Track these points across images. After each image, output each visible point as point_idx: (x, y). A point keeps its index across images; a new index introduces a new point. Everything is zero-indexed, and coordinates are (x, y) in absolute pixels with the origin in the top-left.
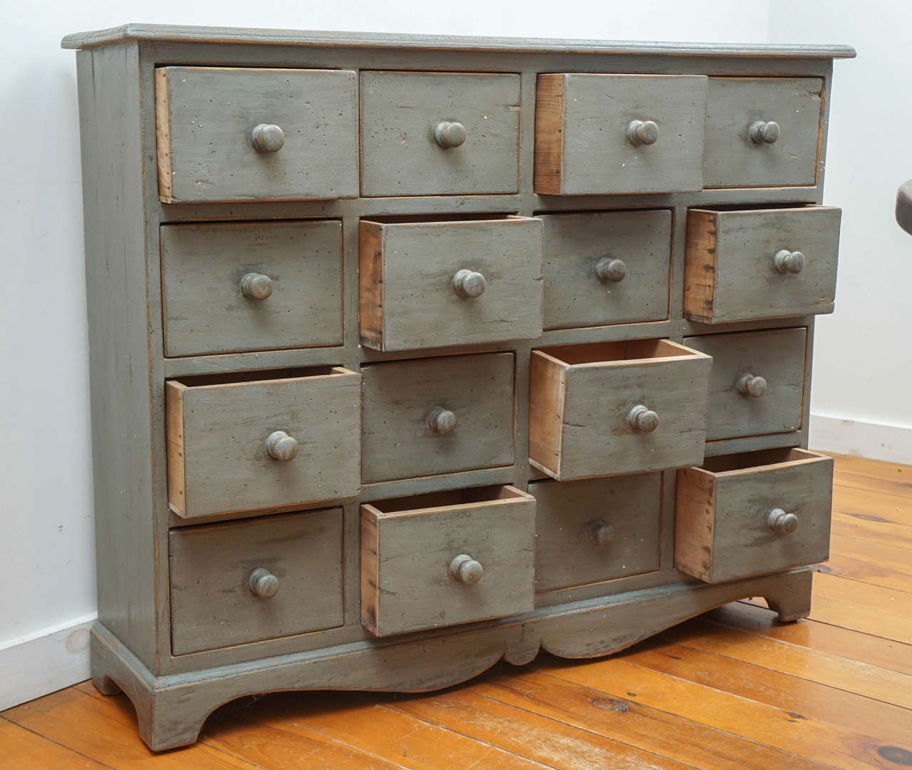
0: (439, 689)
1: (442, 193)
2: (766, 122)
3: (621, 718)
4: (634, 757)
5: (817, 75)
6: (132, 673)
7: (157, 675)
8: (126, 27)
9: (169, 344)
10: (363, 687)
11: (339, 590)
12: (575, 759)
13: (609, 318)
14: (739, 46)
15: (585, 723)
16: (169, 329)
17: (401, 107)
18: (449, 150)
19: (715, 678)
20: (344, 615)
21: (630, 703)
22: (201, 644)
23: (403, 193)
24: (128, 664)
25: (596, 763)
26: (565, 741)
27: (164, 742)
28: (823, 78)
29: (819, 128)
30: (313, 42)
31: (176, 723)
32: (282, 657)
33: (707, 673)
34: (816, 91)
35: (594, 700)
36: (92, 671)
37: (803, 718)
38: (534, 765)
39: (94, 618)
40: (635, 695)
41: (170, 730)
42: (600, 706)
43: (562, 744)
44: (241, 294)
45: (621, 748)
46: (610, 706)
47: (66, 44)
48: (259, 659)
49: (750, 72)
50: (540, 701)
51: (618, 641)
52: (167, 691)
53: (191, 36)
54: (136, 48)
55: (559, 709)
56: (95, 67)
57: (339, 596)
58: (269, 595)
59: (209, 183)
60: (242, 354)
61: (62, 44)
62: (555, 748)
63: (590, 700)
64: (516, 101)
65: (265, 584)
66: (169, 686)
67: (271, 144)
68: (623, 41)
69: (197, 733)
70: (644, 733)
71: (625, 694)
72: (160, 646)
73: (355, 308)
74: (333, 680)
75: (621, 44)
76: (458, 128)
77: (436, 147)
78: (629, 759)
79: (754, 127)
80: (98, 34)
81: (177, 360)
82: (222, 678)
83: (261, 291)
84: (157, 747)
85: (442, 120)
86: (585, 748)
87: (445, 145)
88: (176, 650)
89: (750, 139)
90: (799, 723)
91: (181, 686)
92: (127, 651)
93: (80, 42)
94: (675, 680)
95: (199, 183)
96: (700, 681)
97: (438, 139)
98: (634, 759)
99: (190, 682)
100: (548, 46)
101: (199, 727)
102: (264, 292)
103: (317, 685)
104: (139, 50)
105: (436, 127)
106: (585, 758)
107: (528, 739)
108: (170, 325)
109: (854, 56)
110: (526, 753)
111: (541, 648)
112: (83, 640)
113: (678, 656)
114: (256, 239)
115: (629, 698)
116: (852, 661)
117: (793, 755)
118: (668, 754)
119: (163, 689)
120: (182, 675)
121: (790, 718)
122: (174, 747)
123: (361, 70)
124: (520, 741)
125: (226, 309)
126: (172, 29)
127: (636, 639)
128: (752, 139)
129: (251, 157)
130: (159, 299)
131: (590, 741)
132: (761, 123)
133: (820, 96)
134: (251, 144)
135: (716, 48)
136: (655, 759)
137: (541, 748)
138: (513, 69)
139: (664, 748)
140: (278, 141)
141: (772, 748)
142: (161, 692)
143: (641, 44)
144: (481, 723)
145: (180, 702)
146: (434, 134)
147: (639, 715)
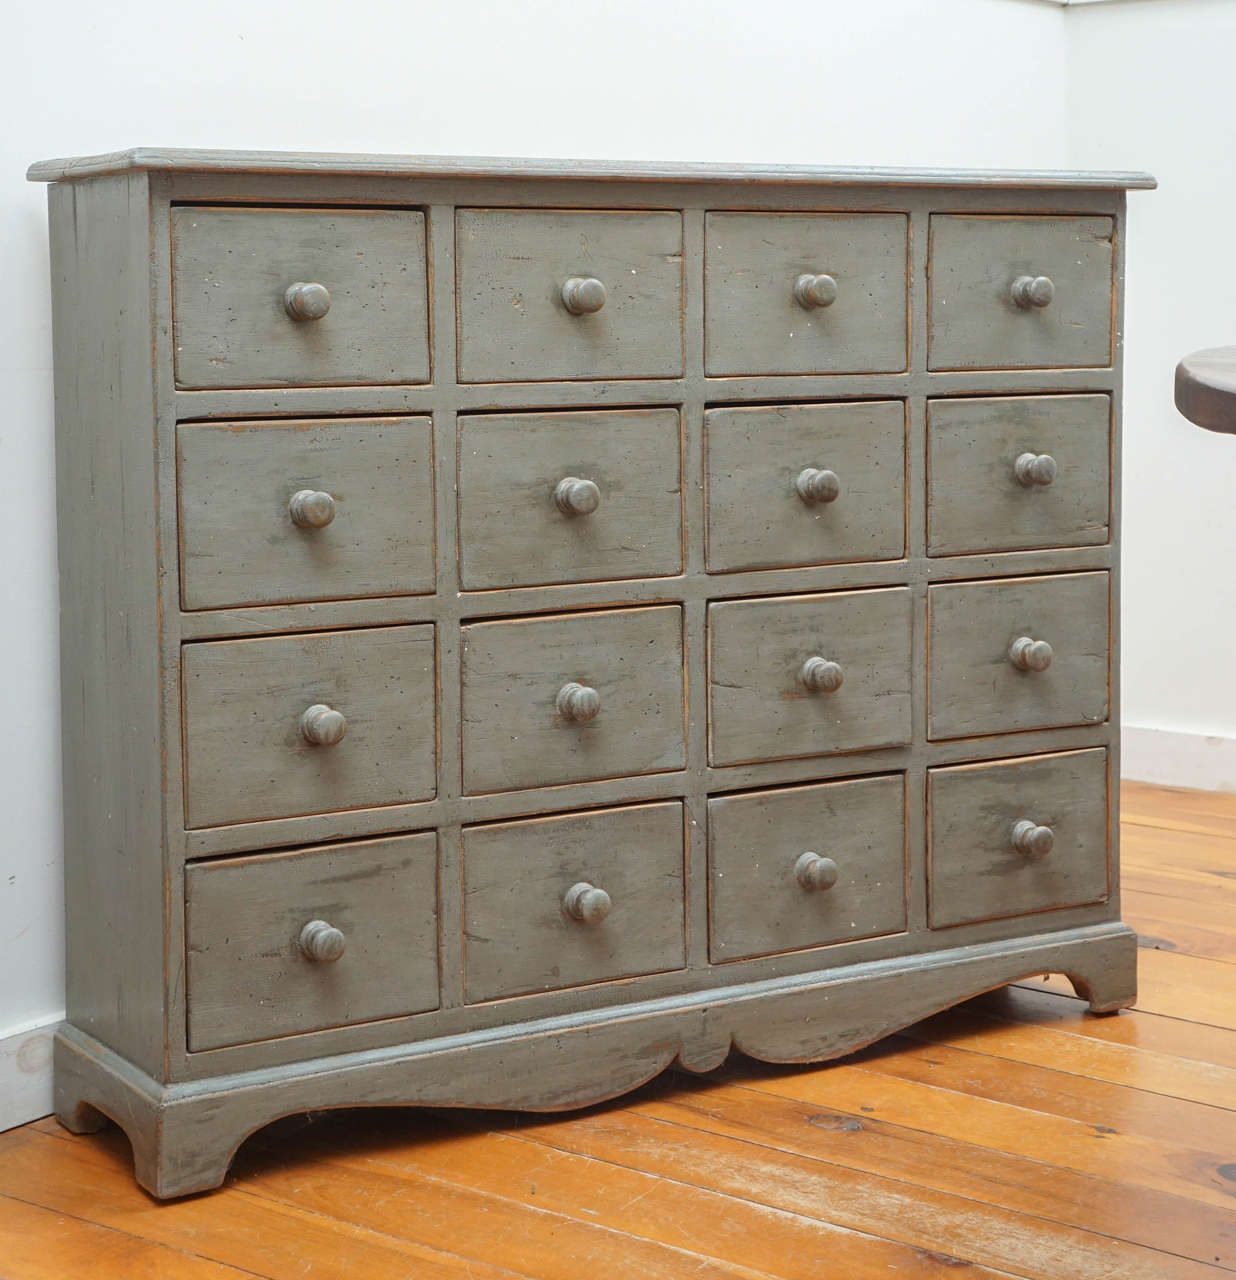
0: (581, 1107)
1: (573, 377)
2: (1035, 277)
3: (852, 1138)
4: (868, 1185)
5: (1104, 212)
6: (125, 1086)
7: (165, 1082)
8: (133, 152)
9: (187, 591)
10: (469, 1102)
11: (433, 954)
12: (781, 1190)
13: (818, 555)
14: (991, 173)
15: (798, 1145)
16: (187, 571)
17: (514, 258)
18: (581, 318)
19: (991, 1086)
20: (440, 992)
21: (864, 1121)
22: (228, 1035)
23: (519, 378)
24: (117, 1074)
25: (813, 1193)
26: (766, 1168)
27: (176, 1184)
28: (1113, 216)
29: (1112, 287)
30: (389, 170)
31: (194, 1155)
32: (349, 1056)
33: (980, 1081)
34: (1104, 235)
35: (811, 1118)
36: (57, 1099)
37: (1115, 1132)
38: (722, 1198)
39: (59, 1019)
40: (872, 1110)
41: (185, 1165)
42: (820, 1125)
43: (764, 1173)
44: (291, 520)
45: (848, 1175)
46: (835, 1125)
47: (35, 174)
48: (316, 1058)
49: (1009, 208)
50: (733, 1121)
51: (849, 1037)
52: (180, 1104)
53: (223, 164)
54: (145, 179)
55: (761, 1129)
56: (78, 206)
57: (433, 963)
58: (331, 957)
59: (228, 362)
60: (292, 606)
61: (27, 175)
62: (753, 1179)
63: (805, 1117)
64: (676, 249)
65: (325, 942)
66: (184, 1097)
67: (313, 308)
68: (825, 166)
69: (224, 1171)
70: (884, 1156)
71: (859, 1109)
72: (170, 1039)
73: (452, 540)
74: (424, 1092)
75: (823, 169)
76: (595, 287)
77: (564, 312)
78: (860, 1188)
79: (1018, 285)
80: (88, 161)
81: (199, 614)
82: (261, 1086)
83: (319, 514)
84: (165, 1192)
85: (573, 276)
86: (798, 1177)
87: (578, 310)
88: (194, 1045)
89: (1013, 301)
90: (1109, 1139)
91: (200, 1097)
92: (116, 1056)
93: (58, 173)
94: (932, 1090)
95: (214, 362)
96: (968, 1090)
97: (567, 301)
98: (868, 1188)
99: (214, 1092)
100: (719, 174)
101: (226, 1162)
102: (323, 517)
103: (402, 1098)
104: (150, 184)
105: (564, 285)
106: (797, 1189)
107: (713, 1167)
108: (189, 563)
109: (1154, 187)
110: (711, 1185)
111: (733, 1047)
112: (42, 1053)
113: (938, 1060)
114: (312, 442)
115: (864, 1114)
116: (1193, 1062)
117: (1097, 1177)
118: (916, 1181)
119: (174, 1103)
120: (202, 1082)
121: (1099, 1134)
122: (189, 1192)
123: (457, 207)
124: (703, 1171)
125: (269, 541)
126: (196, 155)
127: (875, 1035)
128: (1016, 300)
129: (284, 327)
130: (174, 527)
131: (805, 1168)
132: (1027, 279)
133: (1110, 241)
134: (284, 309)
135: (957, 176)
136: (900, 1187)
137: (733, 1178)
138: (671, 205)
139: (912, 1174)
140: (322, 305)
141: (1068, 1170)
142: (171, 1107)
143: (851, 170)
144: (645, 1150)
145: (199, 1122)
146: (561, 295)
147: (876, 1135)
